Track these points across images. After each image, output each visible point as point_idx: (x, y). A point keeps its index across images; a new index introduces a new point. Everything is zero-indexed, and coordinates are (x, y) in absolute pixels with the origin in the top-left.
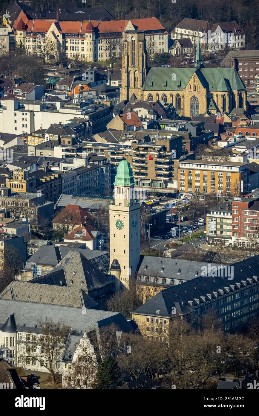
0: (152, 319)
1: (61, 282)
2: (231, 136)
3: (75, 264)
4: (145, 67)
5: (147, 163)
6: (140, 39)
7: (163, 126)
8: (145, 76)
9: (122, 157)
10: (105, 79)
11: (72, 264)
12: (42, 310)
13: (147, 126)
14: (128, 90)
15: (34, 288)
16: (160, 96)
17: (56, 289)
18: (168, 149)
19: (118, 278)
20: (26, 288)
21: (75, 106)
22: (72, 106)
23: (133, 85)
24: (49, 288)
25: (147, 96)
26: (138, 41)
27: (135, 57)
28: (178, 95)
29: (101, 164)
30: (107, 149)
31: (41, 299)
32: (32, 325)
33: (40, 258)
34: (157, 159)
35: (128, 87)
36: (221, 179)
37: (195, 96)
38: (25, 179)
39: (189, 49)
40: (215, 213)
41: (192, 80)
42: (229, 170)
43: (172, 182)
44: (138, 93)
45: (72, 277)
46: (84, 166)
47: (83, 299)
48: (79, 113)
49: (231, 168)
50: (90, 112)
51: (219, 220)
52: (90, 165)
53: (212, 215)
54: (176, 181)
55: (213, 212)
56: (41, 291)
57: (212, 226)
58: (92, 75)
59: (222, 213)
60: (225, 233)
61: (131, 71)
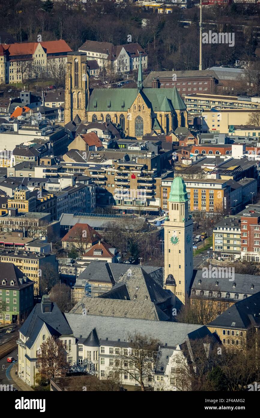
0: (229, 332)
1: (126, 297)
2: (187, 154)
3: (137, 280)
4: (88, 89)
5: (129, 182)
6: (83, 61)
7: (121, 145)
8: (88, 97)
9: (104, 176)
10: (39, 101)
11: (134, 280)
12: (124, 324)
13: (108, 145)
14: (72, 111)
15: (105, 303)
16: (105, 117)
17: (129, 304)
18: (149, 168)
19: (173, 292)
20: (97, 303)
21: (34, 128)
22: (30, 127)
23: (77, 106)
24: (121, 303)
25: (91, 117)
26: (81, 63)
27: (78, 78)
28: (122, 115)
29: (87, 183)
30: (89, 169)
31: (113, 313)
32: (115, 339)
33: (90, 274)
34: (140, 178)
35: (72, 108)
36: (204, 196)
37: (139, 116)
38: (27, 199)
39: (96, 70)
40: (221, 229)
41: (136, 100)
42: (212, 187)
43: (154, 200)
44: (82, 114)
45: (135, 292)
46: (71, 185)
47: (156, 313)
48: (40, 134)
49: (214, 185)
50: (49, 133)
51: (225, 236)
52: (77, 184)
53: (218, 231)
54: (158, 199)
55: (219, 228)
56: (113, 306)
57: (219, 242)
58: (27, 97)
59: (228, 229)
60: (231, 248)
61: (74, 92)
